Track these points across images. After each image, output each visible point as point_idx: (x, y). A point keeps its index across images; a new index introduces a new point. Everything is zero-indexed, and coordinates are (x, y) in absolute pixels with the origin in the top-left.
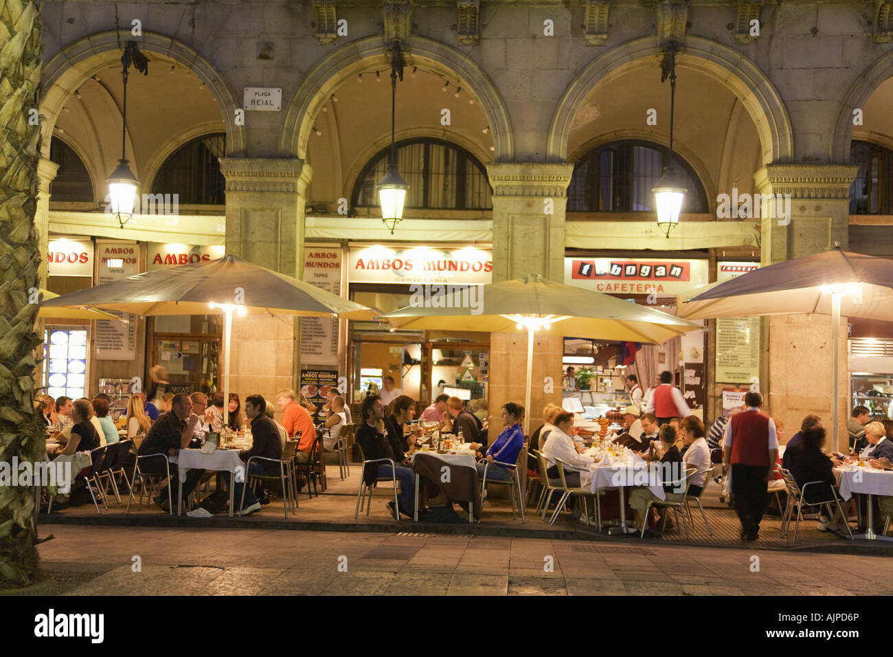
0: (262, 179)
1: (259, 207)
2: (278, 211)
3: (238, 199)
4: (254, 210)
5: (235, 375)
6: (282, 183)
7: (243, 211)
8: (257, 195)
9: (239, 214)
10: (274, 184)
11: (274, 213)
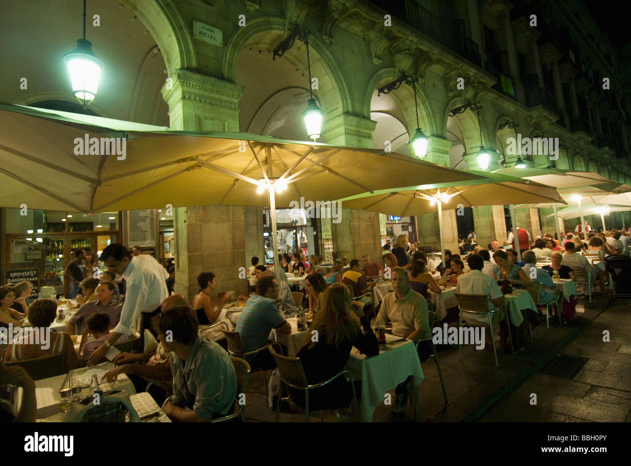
0: (211, 95)
1: (211, 116)
2: (225, 122)
3: (192, 107)
4: (206, 118)
5: (200, 253)
6: (227, 102)
7: (197, 117)
8: (208, 106)
9: (194, 119)
10: (221, 101)
11: (221, 124)
